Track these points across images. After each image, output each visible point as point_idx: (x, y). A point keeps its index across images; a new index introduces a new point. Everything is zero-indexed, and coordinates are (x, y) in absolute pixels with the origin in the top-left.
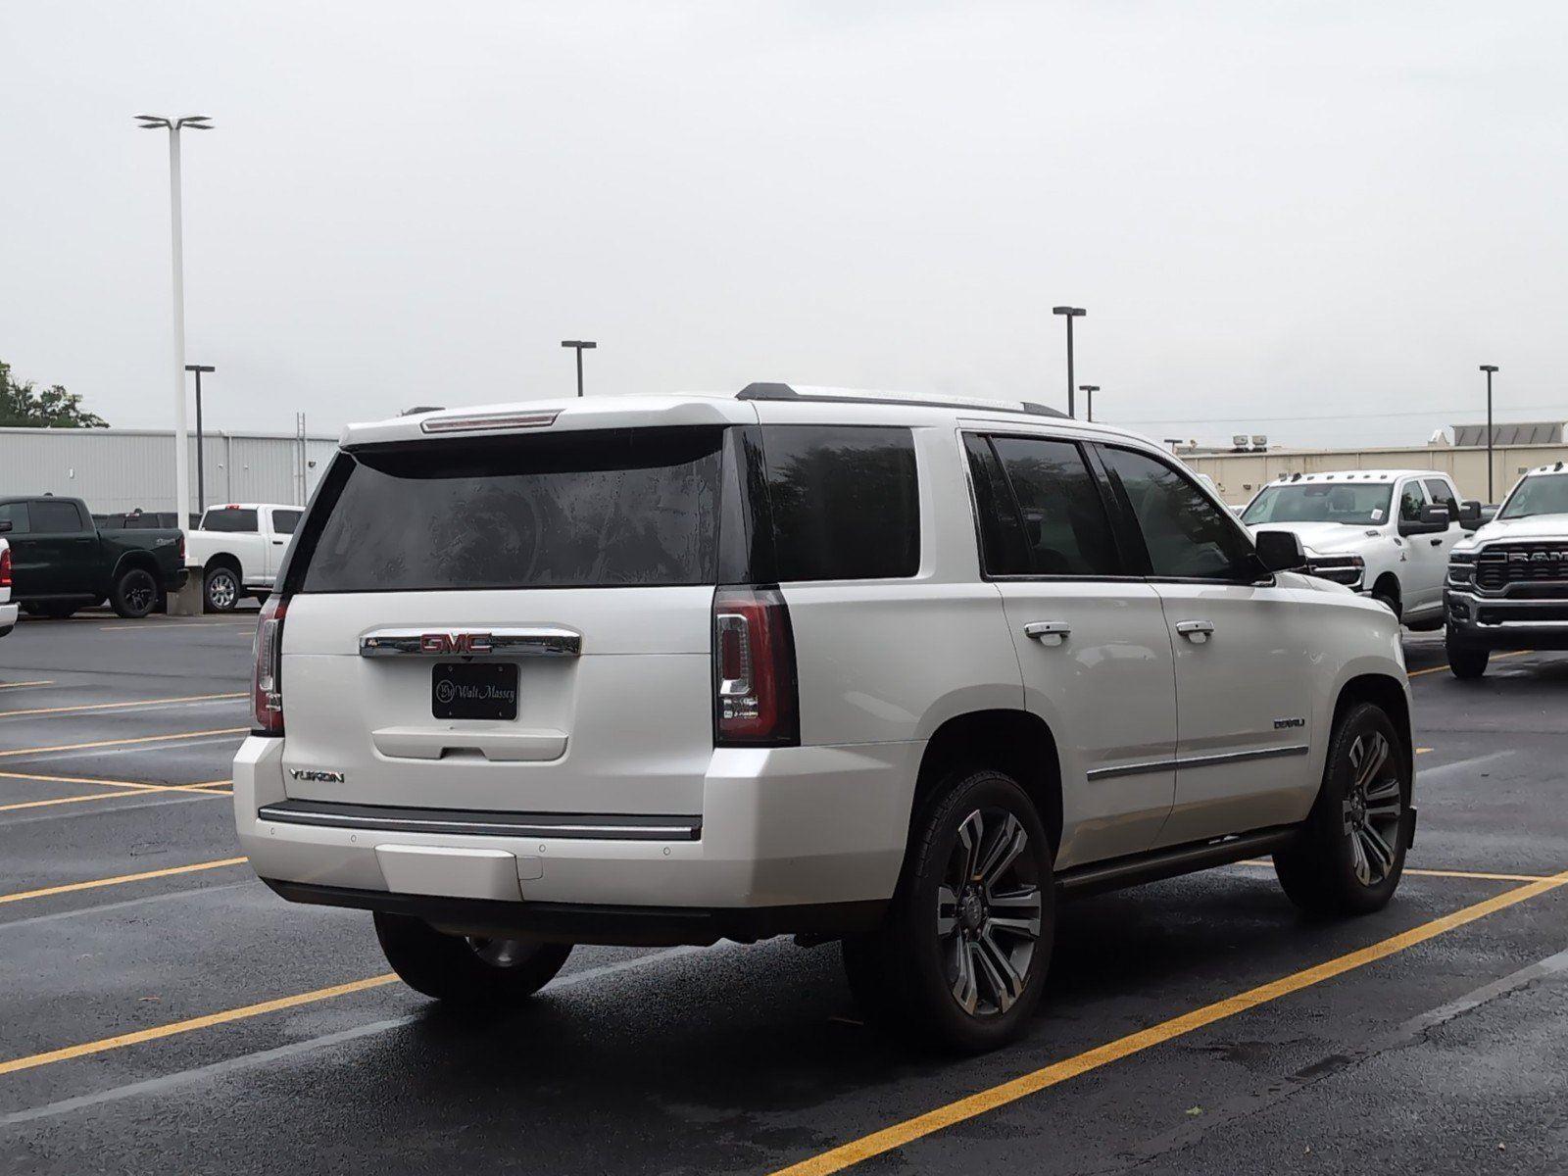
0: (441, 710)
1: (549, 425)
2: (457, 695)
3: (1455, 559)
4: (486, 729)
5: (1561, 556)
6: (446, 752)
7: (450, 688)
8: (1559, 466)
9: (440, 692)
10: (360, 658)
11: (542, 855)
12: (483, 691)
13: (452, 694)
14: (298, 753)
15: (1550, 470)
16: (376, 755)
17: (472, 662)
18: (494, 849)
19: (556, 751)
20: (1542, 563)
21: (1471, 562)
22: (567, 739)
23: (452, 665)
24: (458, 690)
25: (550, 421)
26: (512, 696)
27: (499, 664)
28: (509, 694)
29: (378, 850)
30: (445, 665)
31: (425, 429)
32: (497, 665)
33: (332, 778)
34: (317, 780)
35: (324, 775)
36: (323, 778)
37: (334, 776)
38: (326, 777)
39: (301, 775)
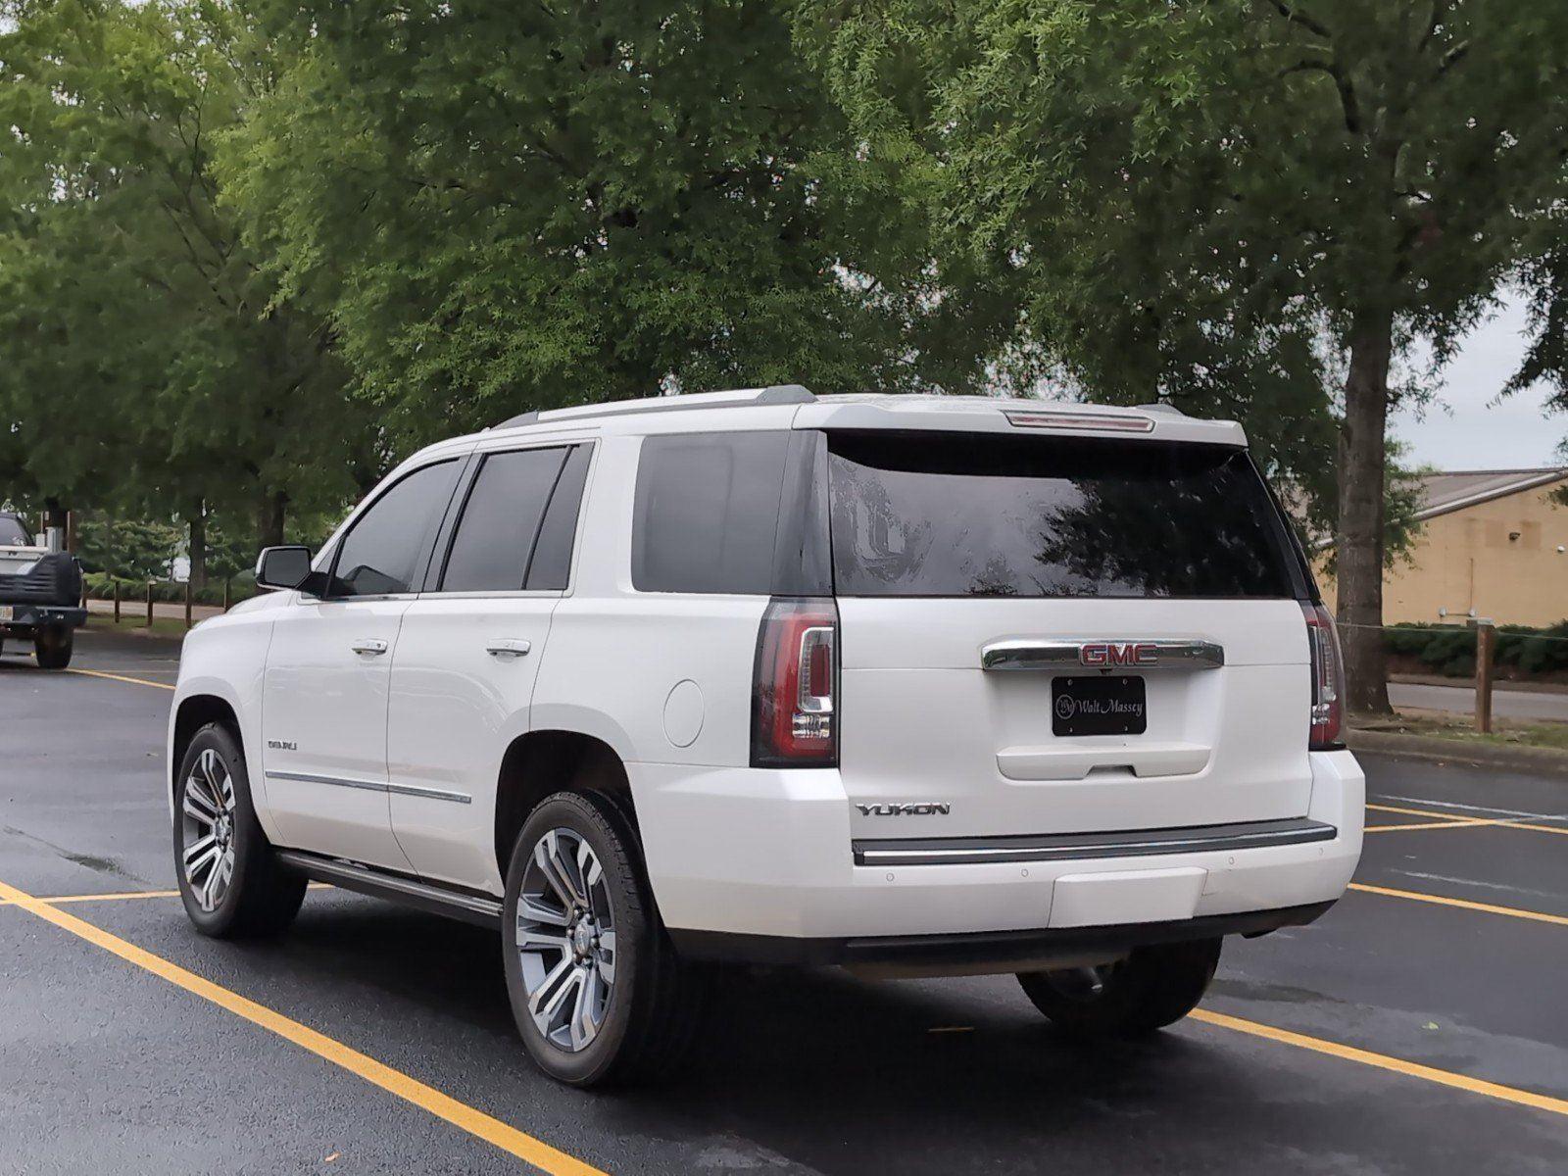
0: (1061, 727)
1: (1148, 432)
2: (1077, 711)
6: (1092, 771)
7: (1070, 703)
9: (1060, 706)
10: (981, 672)
11: (1232, 867)
12: (1105, 705)
13: (1071, 708)
14: (859, 783)
16: (999, 779)
17: (1107, 674)
18: (1187, 867)
19: (1194, 763)
22: (1210, 750)
23: (1073, 679)
24: (1078, 705)
25: (1148, 429)
26: (1140, 710)
27: (1125, 677)
28: (1136, 708)
29: (1060, 882)
30: (1065, 678)
31: (1014, 423)
32: (1122, 678)
33: (931, 810)
34: (904, 814)
35: (918, 807)
36: (916, 811)
37: (936, 807)
38: (921, 810)
39: (878, 811)
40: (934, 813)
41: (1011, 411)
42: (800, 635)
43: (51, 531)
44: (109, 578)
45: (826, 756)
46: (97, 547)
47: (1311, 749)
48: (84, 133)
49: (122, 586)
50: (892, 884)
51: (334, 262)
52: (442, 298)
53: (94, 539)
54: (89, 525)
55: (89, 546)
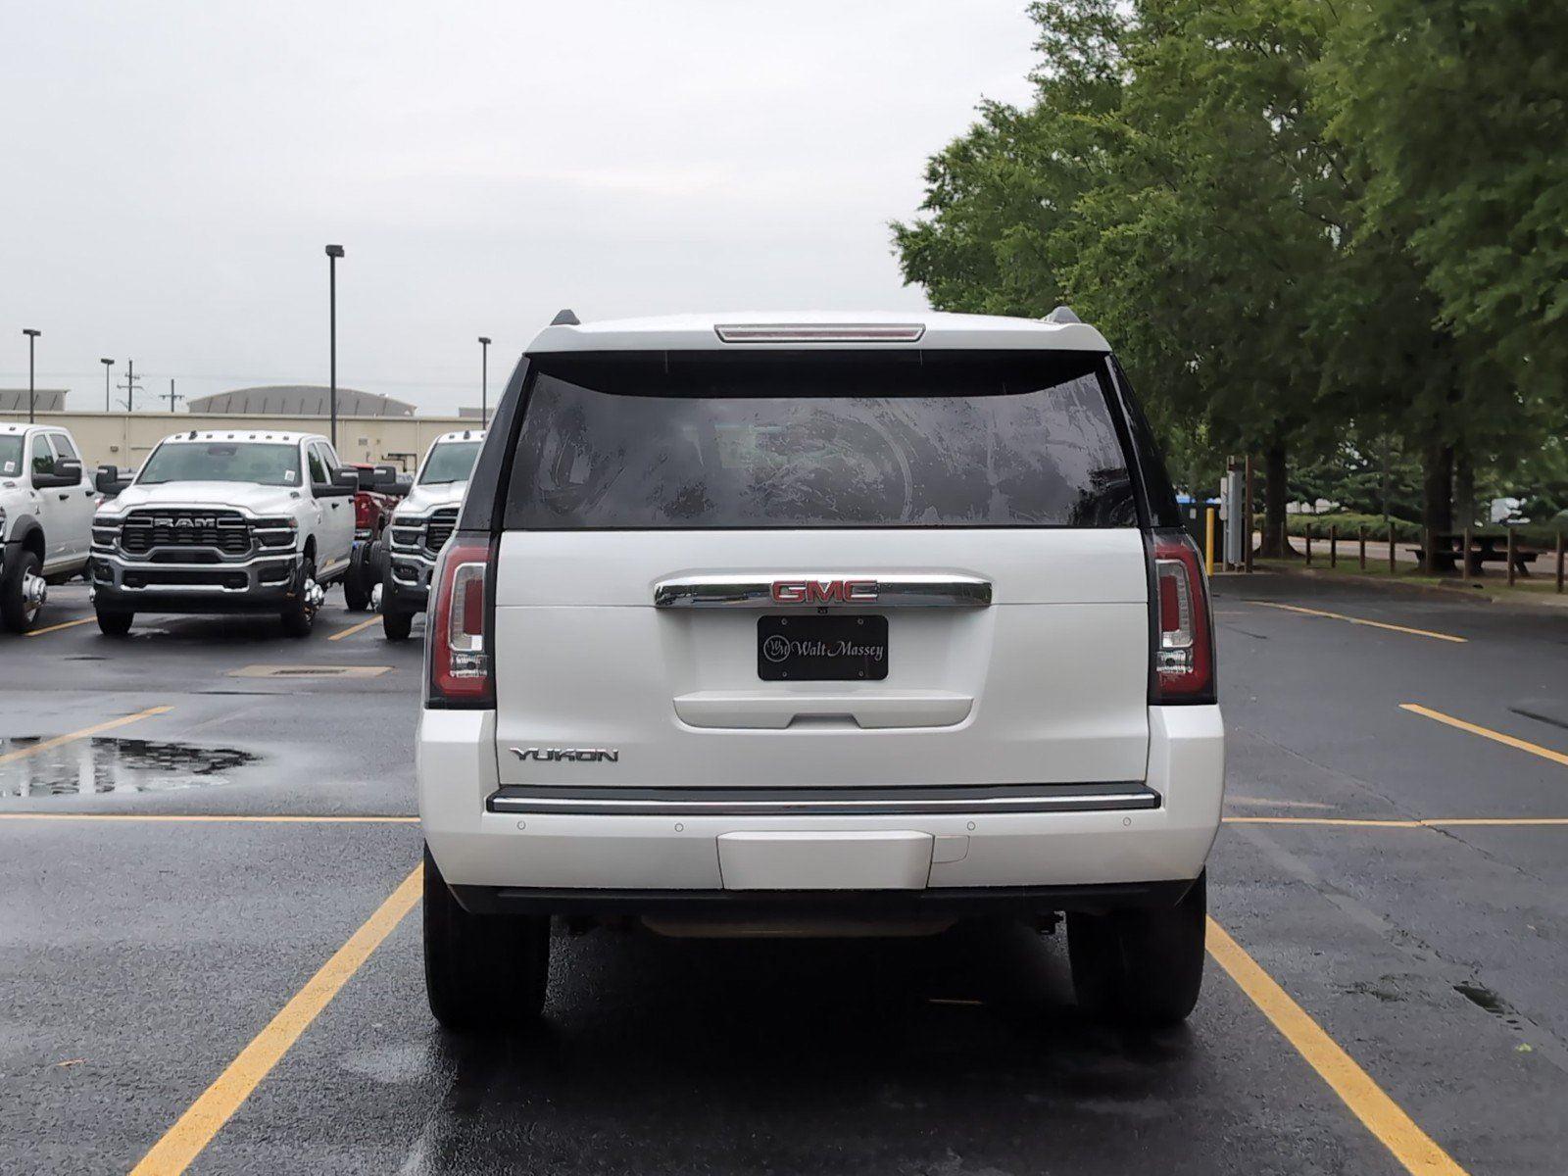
0: (769, 670)
1: (913, 341)
2: (794, 653)
3: (99, 522)
4: (849, 691)
5: (205, 524)
6: (797, 720)
7: (784, 644)
8: (193, 435)
9: (769, 650)
10: (654, 609)
11: (972, 834)
12: (834, 647)
13: (787, 651)
14: (518, 728)
15: (185, 438)
16: (682, 728)
18: (904, 830)
19: (952, 714)
20: (186, 529)
21: (115, 526)
22: (972, 700)
23: (787, 618)
24: (795, 646)
25: (915, 338)
26: (880, 652)
27: (861, 617)
28: (875, 651)
29: (722, 840)
30: (777, 617)
31: (726, 338)
32: (857, 617)
33: (597, 757)
34: (565, 760)
35: (582, 753)
36: (579, 756)
37: (601, 754)
38: (584, 756)
39: (535, 754)
40: (600, 760)
41: (723, 326)
42: (454, 571)
43: (1231, 474)
44: (1386, 519)
45: (482, 697)
46: (1411, 489)
47: (1150, 702)
48: (1222, 81)
49: (1397, 527)
50: (522, 833)
51: (1415, 190)
52: (1518, 219)
53: (1408, 480)
54: (1403, 468)
55: (1402, 488)
